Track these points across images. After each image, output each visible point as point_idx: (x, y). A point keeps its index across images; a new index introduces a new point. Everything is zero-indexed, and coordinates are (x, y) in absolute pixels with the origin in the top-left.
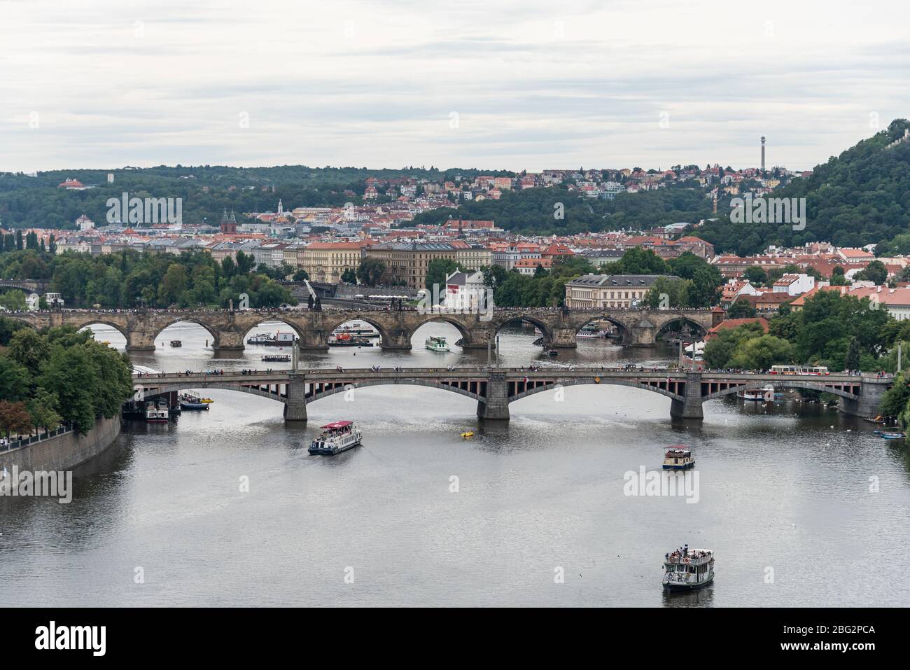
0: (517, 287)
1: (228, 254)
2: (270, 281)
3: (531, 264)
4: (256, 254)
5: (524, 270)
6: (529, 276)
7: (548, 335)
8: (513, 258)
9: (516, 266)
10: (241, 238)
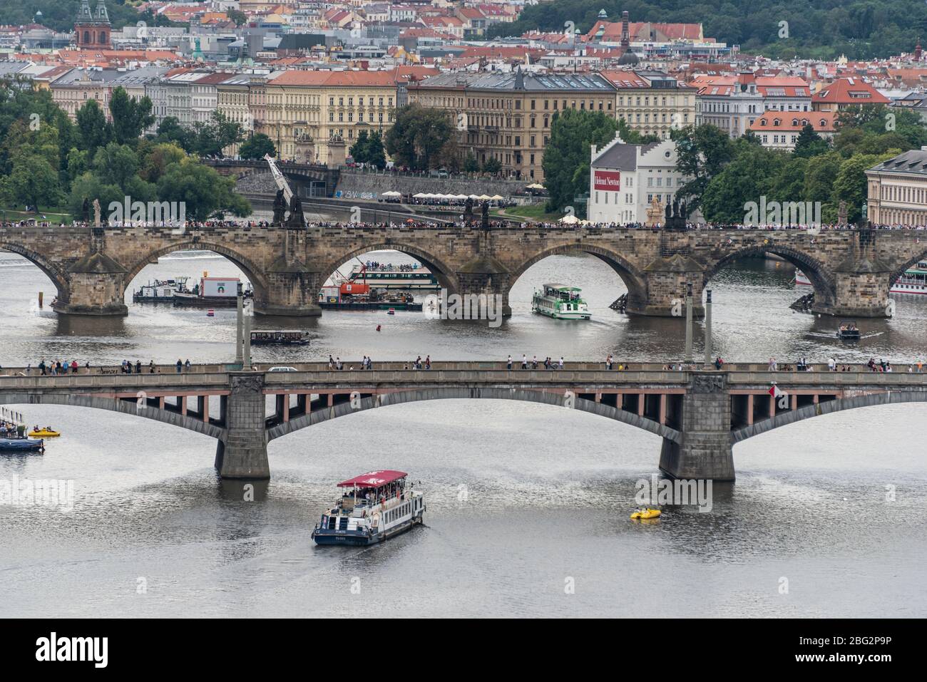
0: (754, 178)
1: (91, 95)
2: (186, 159)
3: (787, 125)
4: (156, 96)
5: (771, 137)
6: (783, 152)
7: (824, 287)
8: (745, 110)
9: (752, 128)
10: (121, 58)
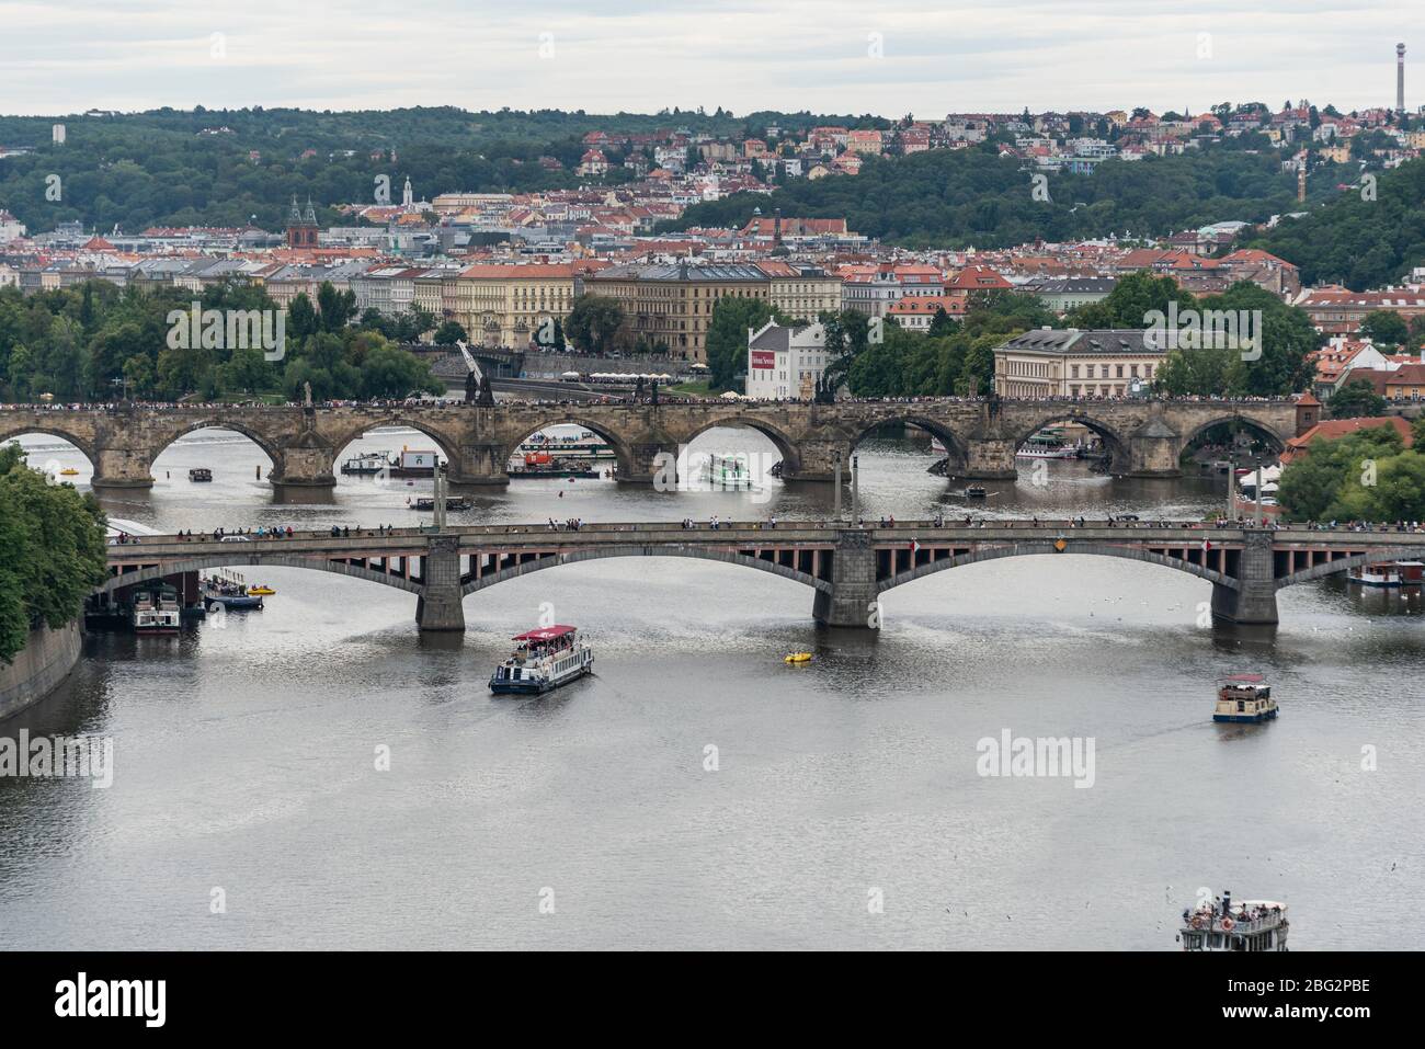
0: (894, 356)
1: (301, 289)
2: (387, 345)
3: (922, 307)
4: (360, 290)
5: (908, 320)
6: (919, 333)
7: (958, 452)
8: (885, 295)
9: (892, 311)
10: (328, 256)
